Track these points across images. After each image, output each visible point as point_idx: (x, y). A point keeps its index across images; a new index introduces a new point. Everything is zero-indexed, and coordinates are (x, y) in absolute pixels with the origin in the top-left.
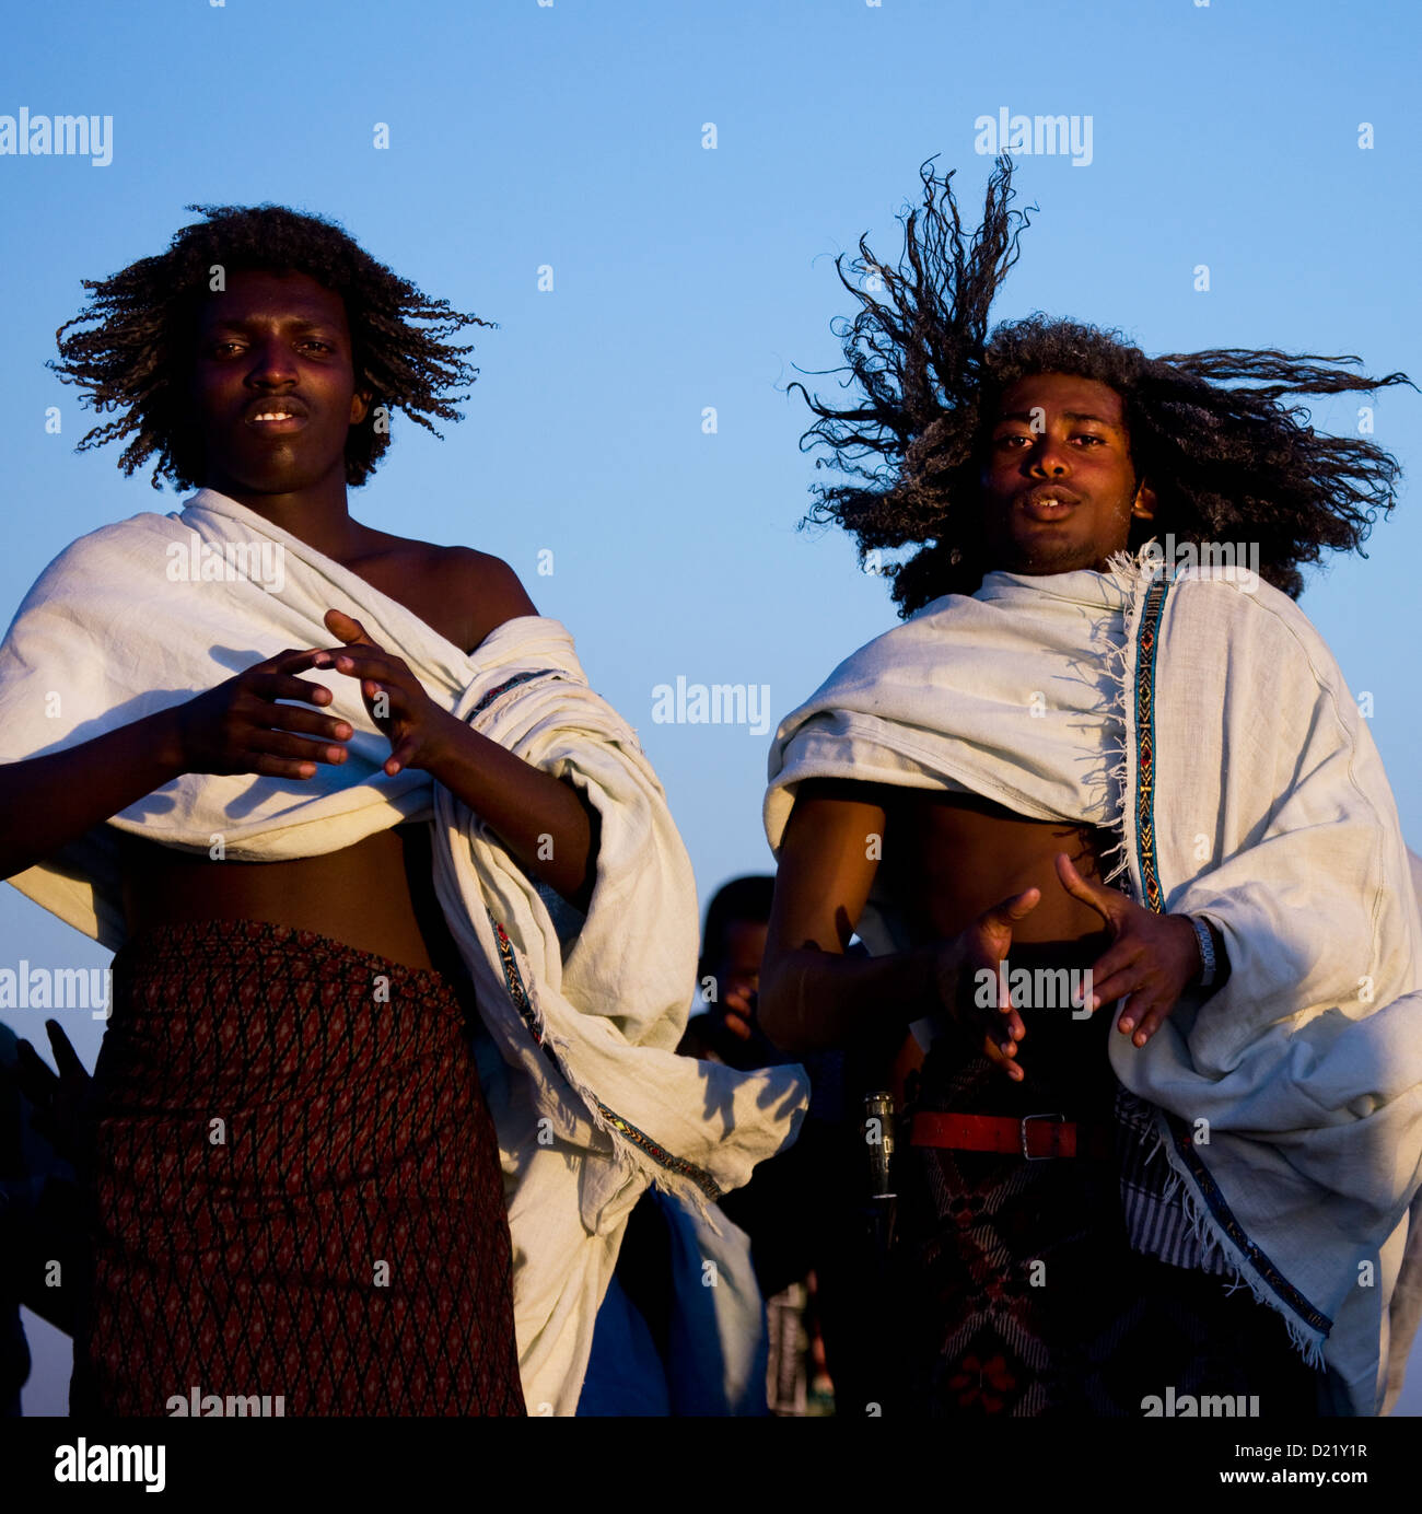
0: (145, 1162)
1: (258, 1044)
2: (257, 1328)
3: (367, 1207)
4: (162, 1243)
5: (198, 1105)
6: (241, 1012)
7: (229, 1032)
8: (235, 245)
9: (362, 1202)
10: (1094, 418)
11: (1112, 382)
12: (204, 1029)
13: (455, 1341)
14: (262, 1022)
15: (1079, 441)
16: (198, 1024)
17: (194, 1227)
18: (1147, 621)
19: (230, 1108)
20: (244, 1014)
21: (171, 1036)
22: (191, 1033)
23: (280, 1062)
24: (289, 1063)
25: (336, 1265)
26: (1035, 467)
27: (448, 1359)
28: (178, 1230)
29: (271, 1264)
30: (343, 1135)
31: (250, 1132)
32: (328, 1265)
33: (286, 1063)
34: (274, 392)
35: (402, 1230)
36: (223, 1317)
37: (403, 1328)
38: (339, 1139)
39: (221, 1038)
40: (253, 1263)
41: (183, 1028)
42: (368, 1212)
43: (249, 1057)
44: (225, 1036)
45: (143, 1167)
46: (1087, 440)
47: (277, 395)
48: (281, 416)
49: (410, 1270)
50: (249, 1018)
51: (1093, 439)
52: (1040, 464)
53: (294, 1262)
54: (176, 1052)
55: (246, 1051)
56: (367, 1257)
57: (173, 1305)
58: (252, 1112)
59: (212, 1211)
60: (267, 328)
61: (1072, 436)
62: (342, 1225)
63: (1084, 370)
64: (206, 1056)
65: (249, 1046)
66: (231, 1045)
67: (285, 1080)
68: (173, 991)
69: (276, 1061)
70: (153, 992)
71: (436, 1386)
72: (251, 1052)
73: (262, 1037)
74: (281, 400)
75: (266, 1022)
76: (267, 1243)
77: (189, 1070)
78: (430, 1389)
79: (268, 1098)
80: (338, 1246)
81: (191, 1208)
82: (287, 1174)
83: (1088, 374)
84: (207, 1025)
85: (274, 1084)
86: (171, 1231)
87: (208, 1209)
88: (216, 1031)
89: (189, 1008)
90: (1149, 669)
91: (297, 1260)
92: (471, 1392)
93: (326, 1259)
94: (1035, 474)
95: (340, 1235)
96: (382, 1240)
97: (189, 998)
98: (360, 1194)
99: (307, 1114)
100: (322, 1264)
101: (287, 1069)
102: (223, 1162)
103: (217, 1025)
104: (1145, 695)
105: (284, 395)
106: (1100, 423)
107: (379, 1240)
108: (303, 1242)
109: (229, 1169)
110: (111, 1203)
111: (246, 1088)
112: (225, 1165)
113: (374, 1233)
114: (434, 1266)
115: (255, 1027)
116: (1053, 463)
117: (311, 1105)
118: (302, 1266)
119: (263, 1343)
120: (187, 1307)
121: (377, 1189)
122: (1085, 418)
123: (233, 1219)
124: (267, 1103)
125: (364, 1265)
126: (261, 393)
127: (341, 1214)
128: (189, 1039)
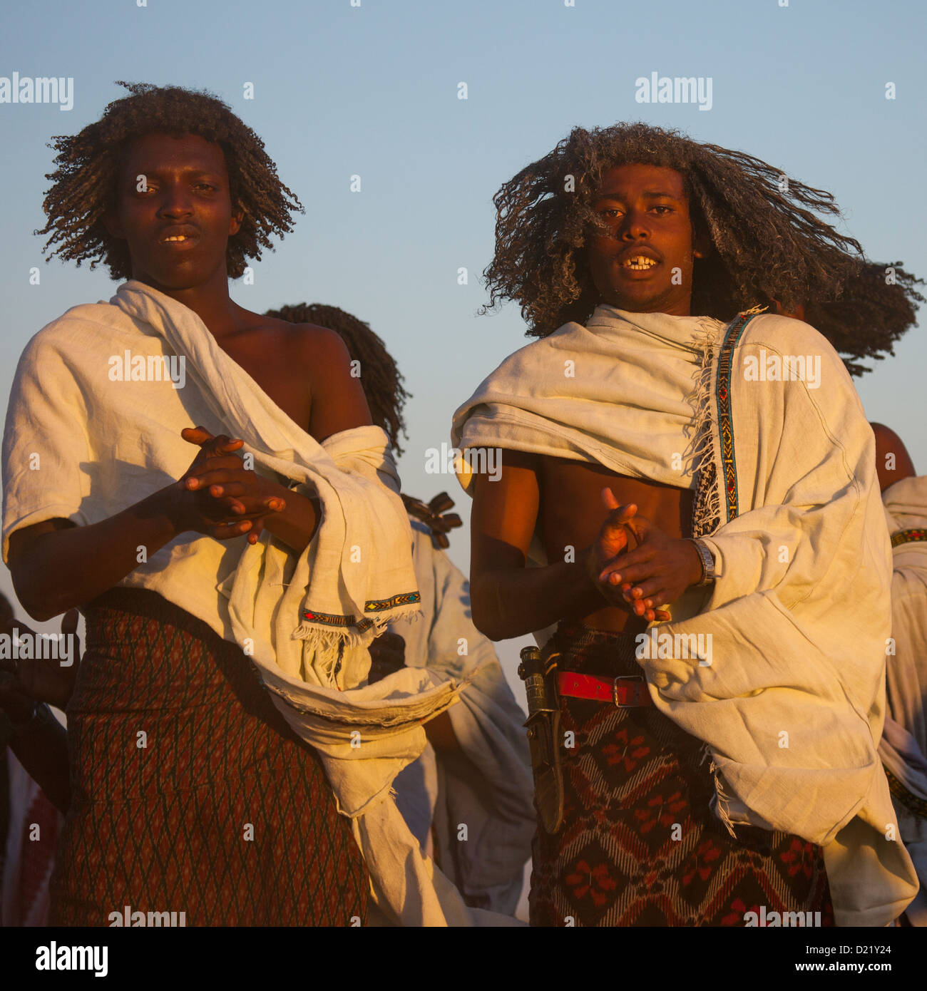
0: (115, 747)
1: (197, 665)
2: (187, 871)
3: (261, 778)
4: (122, 806)
5: (155, 706)
6: (184, 642)
7: (176, 656)
8: (148, 117)
9: (258, 775)
10: (664, 195)
11: (675, 166)
12: (158, 654)
13: (314, 875)
14: (198, 650)
15: (655, 211)
16: (154, 650)
17: (145, 795)
18: (721, 377)
19: (177, 708)
20: (186, 644)
21: (136, 659)
22: (149, 657)
23: (211, 676)
24: (218, 677)
25: (240, 820)
26: (625, 234)
27: (308, 888)
28: (134, 796)
29: (198, 822)
30: (251, 725)
31: (189, 725)
32: (235, 820)
33: (215, 677)
34: (177, 221)
35: (285, 794)
36: (165, 865)
37: (280, 868)
38: (249, 728)
39: (170, 661)
40: (186, 823)
41: (144, 653)
42: (262, 783)
43: (190, 673)
44: (173, 659)
45: (114, 750)
46: (661, 209)
47: (180, 224)
48: (182, 238)
49: (290, 823)
50: (189, 647)
51: (665, 208)
52: (629, 231)
53: (213, 819)
54: (139, 670)
55: (188, 670)
56: (261, 813)
57: (129, 855)
58: (192, 711)
59: (158, 784)
60: (171, 176)
61: (650, 208)
62: (244, 791)
63: (655, 161)
64: (161, 673)
65: (190, 666)
66: (178, 665)
67: (215, 689)
68: (136, 627)
69: (209, 676)
70: (122, 628)
71: (299, 910)
72: (191, 670)
73: (199, 659)
74: (182, 226)
75: (201, 649)
76: (194, 806)
77: (148, 682)
78: (294, 912)
79: (203, 701)
80: (242, 807)
81: (145, 781)
82: (212, 751)
83: (658, 164)
84: (161, 651)
85: (208, 692)
86: (128, 797)
87: (156, 783)
88: (167, 655)
89: (147, 639)
90: (727, 417)
91: (215, 818)
92: (323, 912)
93: (234, 816)
94: (626, 239)
95: (243, 799)
96: (272, 801)
97: (147, 632)
98: (257, 771)
99: (229, 712)
100: (231, 819)
101: (216, 681)
102: (169, 746)
103: (167, 651)
104: (727, 438)
105: (184, 224)
106: (668, 198)
107: (269, 801)
108: (219, 805)
109: (174, 751)
110: (89, 774)
111: (188, 694)
112: (171, 748)
113: (266, 797)
114: (306, 818)
115: (193, 653)
116: (638, 230)
117: (232, 706)
118: (218, 823)
119: (190, 882)
120: (139, 857)
121: (269, 765)
122: (659, 195)
123: (172, 790)
124: (202, 704)
125: (259, 819)
126: (168, 222)
127: (244, 784)
128: (148, 661)
